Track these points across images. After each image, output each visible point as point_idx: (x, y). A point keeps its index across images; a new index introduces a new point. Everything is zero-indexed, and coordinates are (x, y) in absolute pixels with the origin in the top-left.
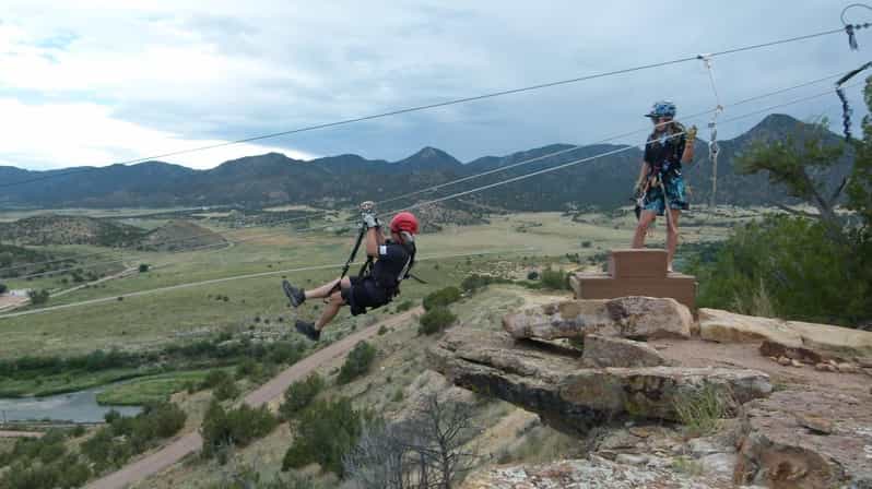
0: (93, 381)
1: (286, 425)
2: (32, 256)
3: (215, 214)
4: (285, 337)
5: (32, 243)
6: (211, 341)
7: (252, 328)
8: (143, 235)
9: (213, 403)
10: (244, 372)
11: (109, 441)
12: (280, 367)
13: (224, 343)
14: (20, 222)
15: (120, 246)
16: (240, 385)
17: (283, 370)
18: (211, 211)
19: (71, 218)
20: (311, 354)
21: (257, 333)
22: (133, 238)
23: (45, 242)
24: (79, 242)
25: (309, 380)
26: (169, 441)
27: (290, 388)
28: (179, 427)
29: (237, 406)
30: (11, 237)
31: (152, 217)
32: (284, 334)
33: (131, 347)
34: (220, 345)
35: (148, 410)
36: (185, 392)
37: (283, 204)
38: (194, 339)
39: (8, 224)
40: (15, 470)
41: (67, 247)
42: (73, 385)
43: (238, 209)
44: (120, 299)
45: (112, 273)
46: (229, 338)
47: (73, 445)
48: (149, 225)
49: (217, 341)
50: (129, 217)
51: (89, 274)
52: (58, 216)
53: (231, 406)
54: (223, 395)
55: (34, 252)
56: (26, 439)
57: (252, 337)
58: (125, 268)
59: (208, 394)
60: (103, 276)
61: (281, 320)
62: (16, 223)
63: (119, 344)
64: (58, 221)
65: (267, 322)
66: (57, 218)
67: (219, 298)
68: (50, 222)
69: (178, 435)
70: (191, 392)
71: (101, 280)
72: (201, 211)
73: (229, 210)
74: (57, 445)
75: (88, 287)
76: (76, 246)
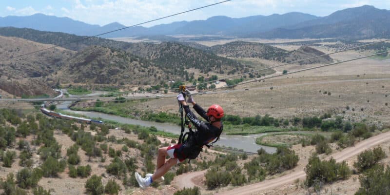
0: (255, 131)
1: (357, 176)
2: (231, 63)
3: (328, 43)
4: (364, 120)
5: (231, 56)
6: (319, 117)
7: (344, 112)
8: (286, 54)
9: (315, 154)
10: (335, 138)
11: (258, 165)
12: (358, 139)
13: (326, 120)
14: (226, 45)
15: (274, 59)
16: (332, 147)
17: (359, 141)
18: (325, 41)
19: (250, 44)
20: (378, 134)
21: (346, 116)
22: (281, 56)
23: (237, 56)
24: (253, 56)
25: (375, 151)
26: (289, 171)
27: (362, 154)
28: (295, 165)
29: (328, 159)
30: (222, 52)
31: (292, 44)
32: (364, 118)
33: (275, 116)
34: (323, 120)
35: (279, 152)
36: (301, 145)
37: (371, 38)
38: (310, 115)
39: (220, 46)
40: (213, 171)
41: (247, 59)
42: (245, 132)
43: (341, 40)
44: (272, 88)
45: (269, 74)
46: (330, 117)
47: (241, 163)
48: (289, 48)
49: (322, 118)
50: (280, 44)
51: (257, 74)
52: (244, 42)
53: (324, 158)
54: (322, 150)
55: (231, 60)
56: (221, 156)
57: (343, 118)
58: (275, 72)
59: (313, 148)
60: (264, 75)
61: (362, 110)
62: (224, 45)
63: (269, 113)
64: (244, 45)
65: (353, 110)
66: (244, 43)
67: (326, 93)
68: (240, 45)
69: (294, 169)
70: (304, 146)
71: (262, 77)
72: (320, 41)
73: (336, 41)
74: (233, 162)
75: (256, 81)
76: (251, 58)
